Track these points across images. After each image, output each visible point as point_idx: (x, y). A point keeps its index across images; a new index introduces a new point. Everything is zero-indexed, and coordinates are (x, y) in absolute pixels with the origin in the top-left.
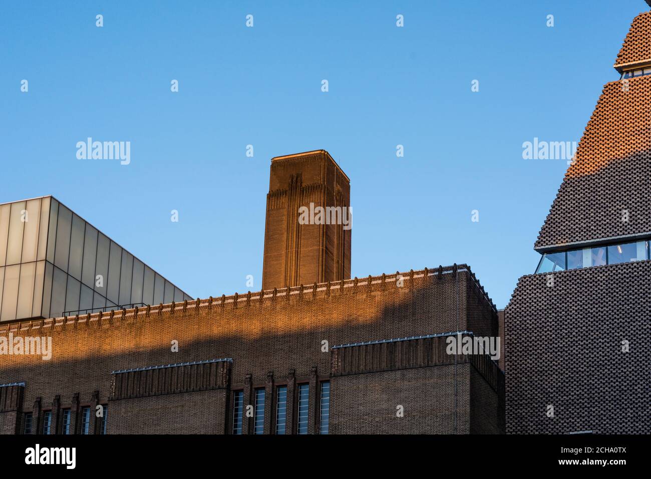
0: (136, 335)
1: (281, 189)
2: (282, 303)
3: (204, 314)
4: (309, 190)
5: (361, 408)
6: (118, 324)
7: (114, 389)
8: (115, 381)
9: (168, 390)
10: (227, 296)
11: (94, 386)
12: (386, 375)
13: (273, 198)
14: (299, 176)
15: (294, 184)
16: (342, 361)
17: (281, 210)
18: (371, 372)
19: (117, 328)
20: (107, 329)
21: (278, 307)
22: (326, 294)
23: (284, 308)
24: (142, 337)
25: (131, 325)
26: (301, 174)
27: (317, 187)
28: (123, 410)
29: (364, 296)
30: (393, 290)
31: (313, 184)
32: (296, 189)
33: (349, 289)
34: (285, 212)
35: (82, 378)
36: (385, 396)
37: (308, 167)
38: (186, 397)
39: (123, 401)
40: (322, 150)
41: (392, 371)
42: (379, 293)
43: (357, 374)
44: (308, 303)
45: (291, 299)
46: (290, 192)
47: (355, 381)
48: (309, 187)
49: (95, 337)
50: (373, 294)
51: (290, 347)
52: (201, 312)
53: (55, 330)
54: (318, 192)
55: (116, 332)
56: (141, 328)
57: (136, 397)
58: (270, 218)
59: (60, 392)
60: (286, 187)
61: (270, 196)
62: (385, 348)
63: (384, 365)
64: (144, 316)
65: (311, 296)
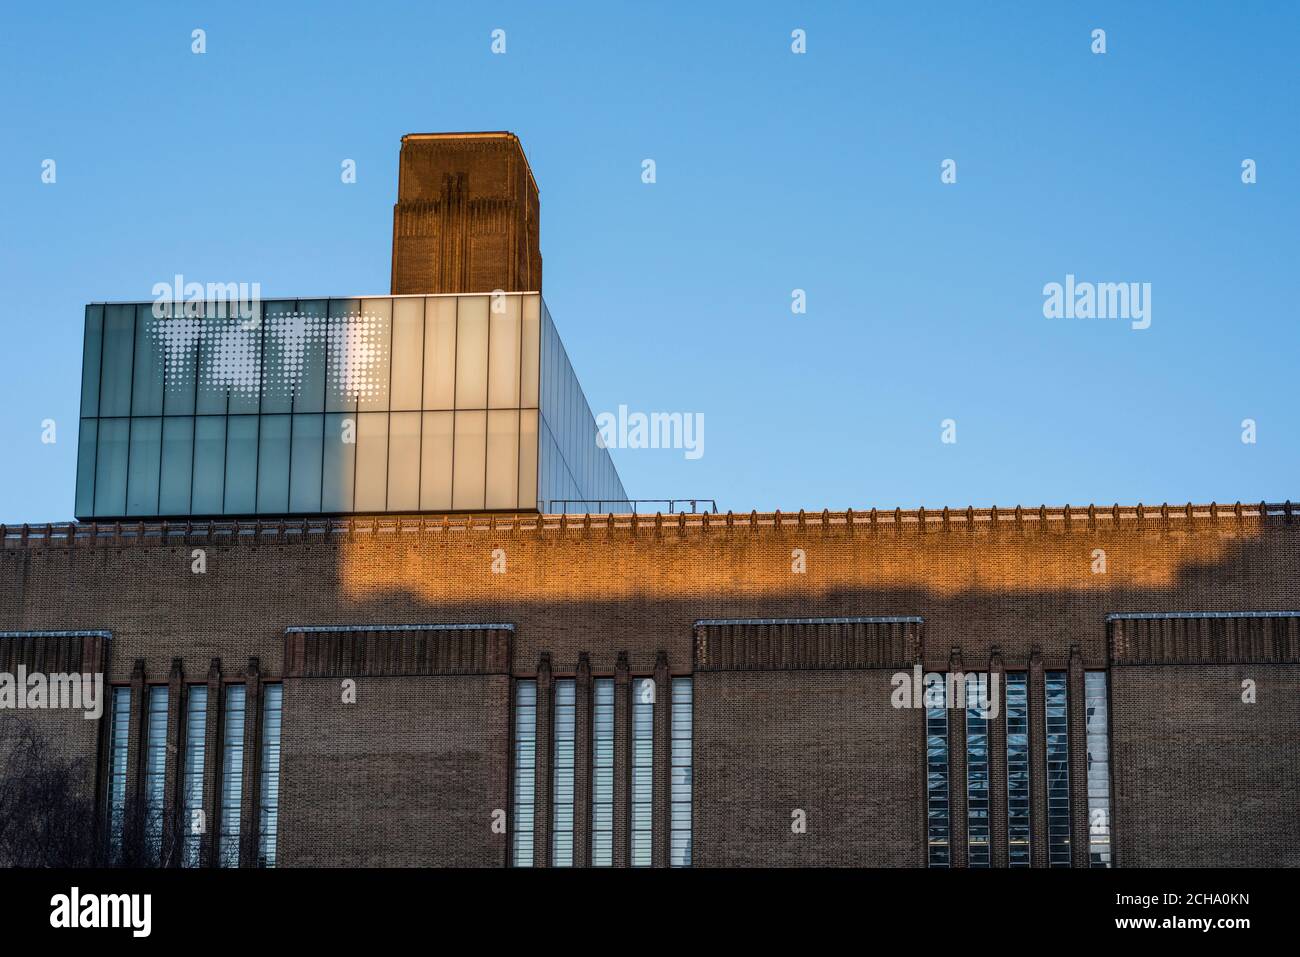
0: (733, 560)
1: (425, 199)
2: (1010, 533)
3: (864, 537)
4: (484, 206)
5: (1169, 720)
6: (696, 537)
7: (704, 652)
8: (704, 638)
9: (811, 662)
10: (903, 509)
11: (656, 641)
12: (1210, 671)
13: (409, 214)
14: (462, 177)
15: (455, 193)
16: (1130, 641)
17: (427, 240)
18: (1185, 663)
19: (695, 545)
20: (675, 546)
21: (1002, 539)
22: (1089, 526)
23: (1014, 542)
24: (746, 565)
25: (723, 543)
26: (467, 175)
27: (500, 203)
28: (726, 690)
29: (1158, 537)
30: (1207, 532)
31: (492, 197)
32: (459, 202)
33: (1130, 522)
34: (435, 244)
35: (631, 626)
36: (1210, 705)
37: (480, 163)
38: (847, 676)
39: (724, 675)
40: (507, 133)
41: (1219, 664)
42: (1184, 535)
43: (1161, 664)
44: (1057, 537)
45: (1026, 527)
46: (446, 207)
47: (1155, 675)
48: (485, 202)
49: (652, 557)
50: (1172, 534)
51: (1027, 608)
52: (858, 533)
53: (568, 536)
54: (502, 214)
55: (693, 551)
56: (742, 549)
57: (750, 669)
58: (404, 254)
59: (588, 647)
60: (436, 196)
61: (401, 210)
62: (1205, 627)
63: (1206, 654)
64: (748, 530)
65: (1062, 527)
